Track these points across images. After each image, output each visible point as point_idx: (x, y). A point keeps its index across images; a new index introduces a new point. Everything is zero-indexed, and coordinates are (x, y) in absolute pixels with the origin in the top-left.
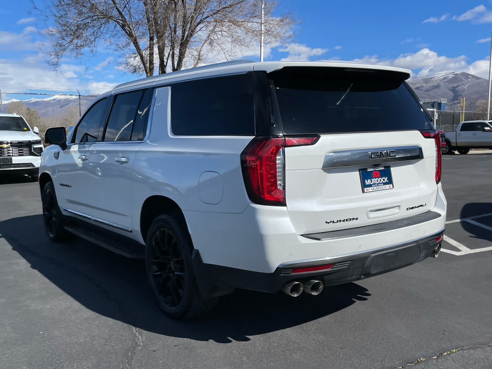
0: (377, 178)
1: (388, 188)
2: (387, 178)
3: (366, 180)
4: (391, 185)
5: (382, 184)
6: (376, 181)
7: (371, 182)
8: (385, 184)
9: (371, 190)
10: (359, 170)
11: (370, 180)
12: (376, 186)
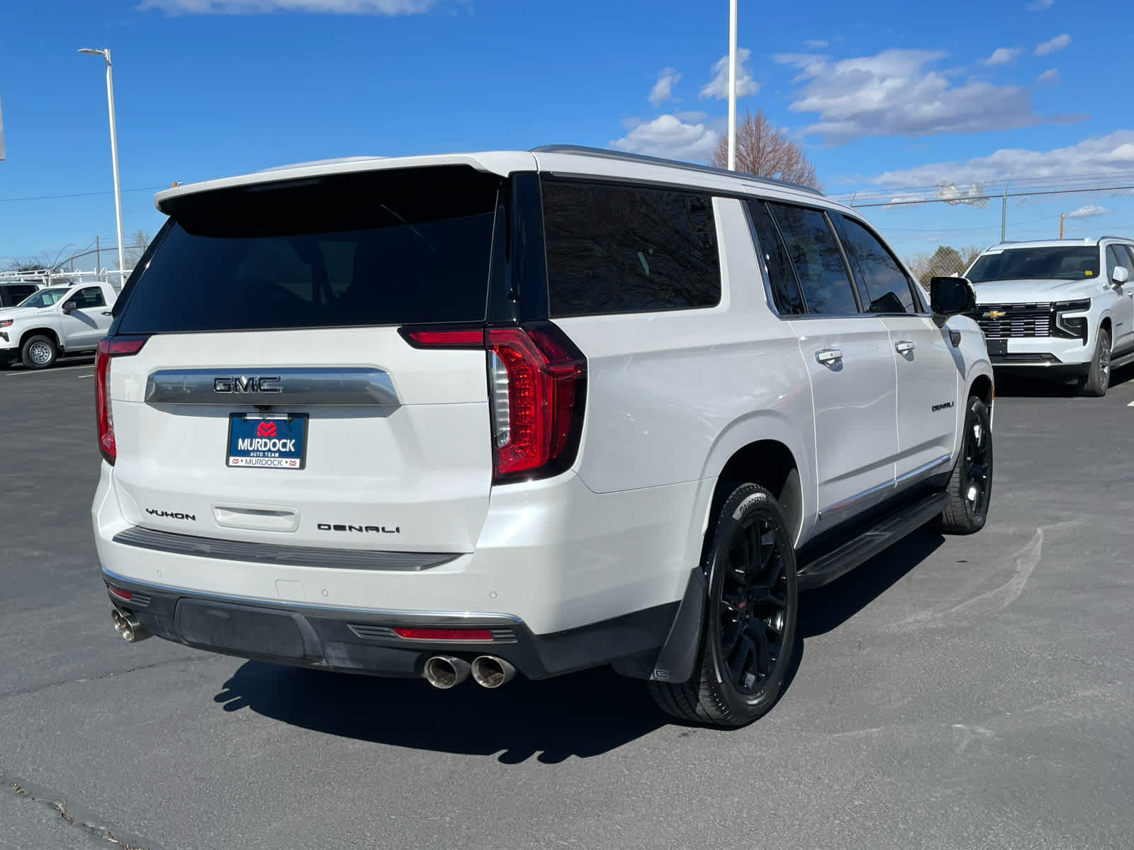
0: (266, 438)
1: (287, 466)
2: (294, 441)
3: (240, 440)
4: (298, 461)
5: (277, 455)
6: (261, 446)
7: (251, 446)
8: (283, 455)
9: (243, 464)
10: (232, 416)
11: (249, 440)
12: (259, 457)
